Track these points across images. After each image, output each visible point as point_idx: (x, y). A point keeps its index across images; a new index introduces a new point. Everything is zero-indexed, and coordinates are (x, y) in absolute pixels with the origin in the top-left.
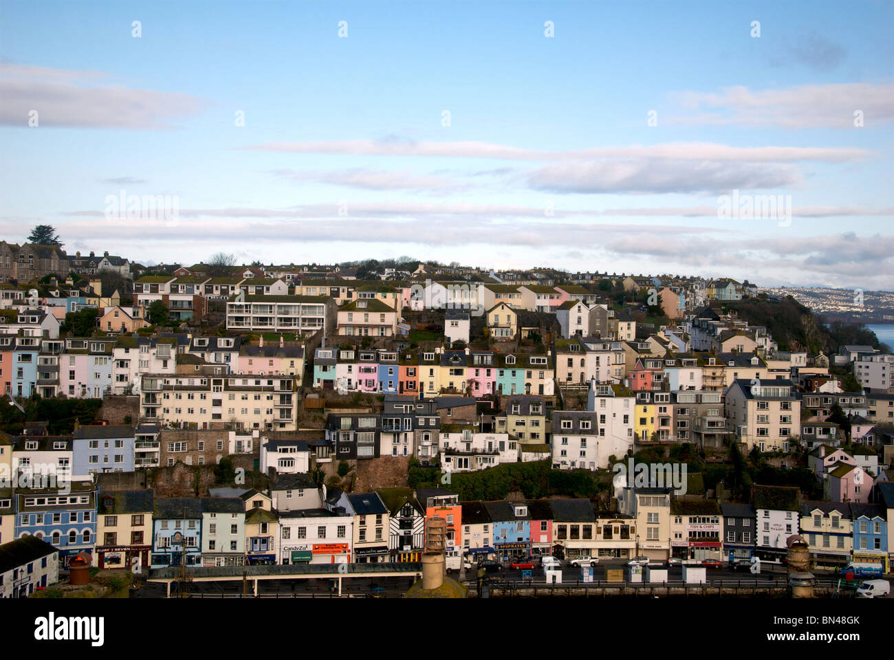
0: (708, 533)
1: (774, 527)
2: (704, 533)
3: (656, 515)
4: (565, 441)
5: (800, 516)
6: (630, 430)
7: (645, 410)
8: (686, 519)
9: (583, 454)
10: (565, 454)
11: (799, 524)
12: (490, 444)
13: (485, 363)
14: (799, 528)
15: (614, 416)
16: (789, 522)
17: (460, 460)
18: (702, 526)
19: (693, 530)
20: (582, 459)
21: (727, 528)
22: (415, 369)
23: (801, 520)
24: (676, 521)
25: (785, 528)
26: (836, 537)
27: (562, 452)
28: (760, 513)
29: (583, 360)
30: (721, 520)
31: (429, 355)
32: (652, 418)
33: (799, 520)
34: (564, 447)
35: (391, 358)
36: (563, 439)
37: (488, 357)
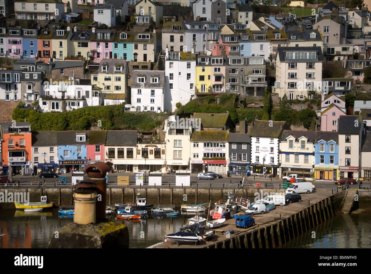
0: (218, 154)
1: (262, 149)
2: (215, 154)
3: (180, 141)
4: (139, 92)
5: (279, 142)
6: (192, 85)
7: (203, 70)
8: (201, 144)
9: (152, 101)
10: (140, 101)
11: (279, 147)
12: (79, 92)
13: (105, 38)
14: (279, 149)
15: (180, 74)
16: (272, 146)
17: (53, 104)
18: (214, 149)
19: (207, 152)
20: (152, 105)
21: (231, 151)
22: (49, 42)
23: (280, 143)
24: (194, 146)
25: (270, 150)
26: (303, 156)
27: (138, 100)
28: (254, 140)
29: (182, 36)
30: (227, 144)
31: (60, 31)
32: (209, 76)
33: (279, 144)
34: (139, 96)
35: (32, 33)
36: (139, 90)
37: (107, 34)
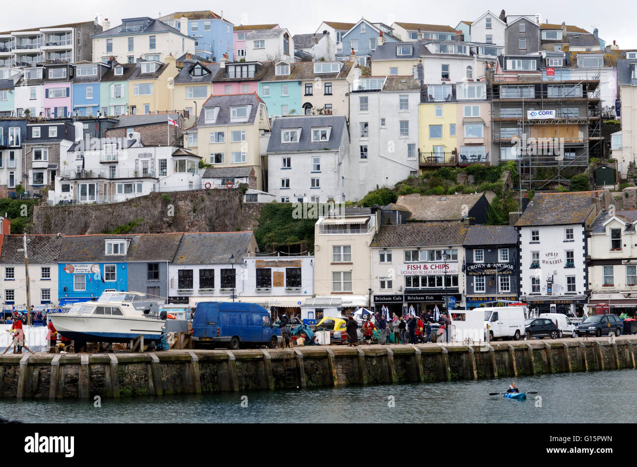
0: (440, 279)
1: (546, 259)
2: (432, 279)
3: (347, 248)
4: (288, 163)
5: (587, 235)
6: (411, 147)
7: (439, 113)
8: (398, 255)
9: (315, 183)
10: (288, 185)
11: (585, 248)
12: (145, 165)
13: (245, 76)
14: (586, 255)
15: (383, 124)
16: (569, 246)
17: (84, 187)
18: (429, 265)
19: (412, 273)
20: (316, 192)
21: (467, 267)
23: (589, 239)
24: (382, 259)
25: (564, 259)
27: (283, 181)
28: (526, 235)
30: (461, 254)
32: (453, 126)
33: (585, 240)
34: (286, 174)
36: (284, 160)
37: (249, 67)
